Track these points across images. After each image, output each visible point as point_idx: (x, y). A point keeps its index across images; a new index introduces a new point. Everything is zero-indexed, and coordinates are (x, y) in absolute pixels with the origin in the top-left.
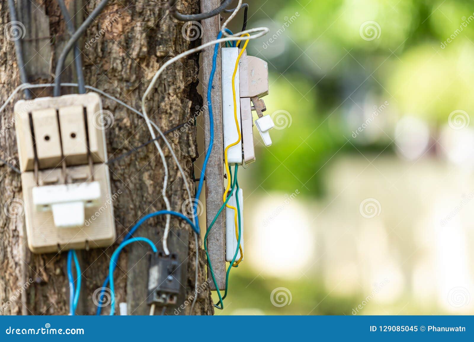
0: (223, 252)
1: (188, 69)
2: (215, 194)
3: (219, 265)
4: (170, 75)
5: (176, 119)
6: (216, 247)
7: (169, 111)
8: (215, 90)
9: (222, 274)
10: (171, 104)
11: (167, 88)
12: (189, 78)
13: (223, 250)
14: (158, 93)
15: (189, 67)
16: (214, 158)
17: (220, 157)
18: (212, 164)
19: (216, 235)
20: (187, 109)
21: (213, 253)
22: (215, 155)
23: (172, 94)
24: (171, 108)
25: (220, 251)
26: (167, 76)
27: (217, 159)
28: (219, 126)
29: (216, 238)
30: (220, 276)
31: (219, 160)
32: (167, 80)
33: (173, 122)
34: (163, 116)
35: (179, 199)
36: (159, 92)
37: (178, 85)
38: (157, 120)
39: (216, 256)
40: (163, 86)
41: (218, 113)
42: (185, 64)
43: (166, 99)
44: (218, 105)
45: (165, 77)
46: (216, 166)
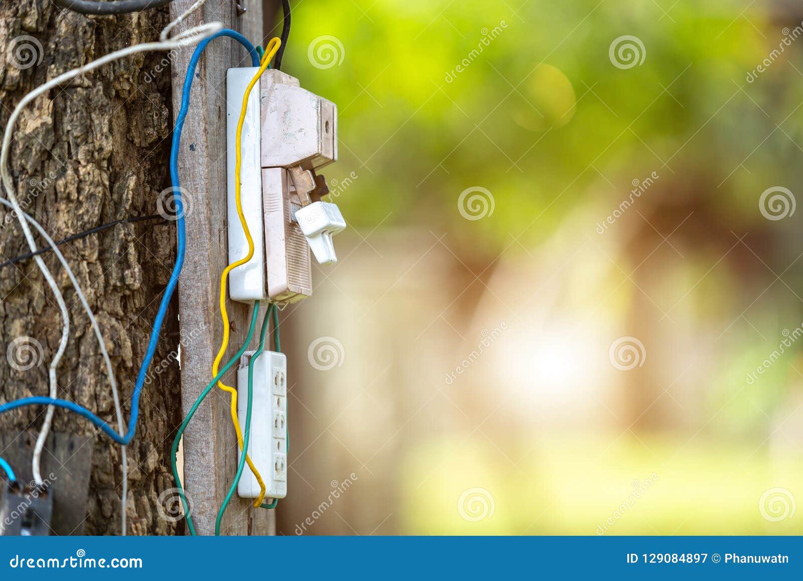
0: (214, 478)
1: (149, 112)
2: (198, 363)
3: (206, 505)
4: (76, 124)
5: (91, 212)
6: (199, 469)
7: (74, 196)
8: (196, 152)
9: (212, 523)
10: (80, 181)
11: (73, 151)
12: (150, 131)
13: (214, 476)
14: (54, 160)
15: (149, 109)
16: (196, 290)
17: (206, 289)
18: (191, 302)
19: (199, 445)
20: (126, 191)
21: (195, 481)
22: (196, 285)
23: (83, 163)
24: (79, 190)
25: (207, 476)
26: (72, 126)
27: (200, 292)
28: (205, 225)
29: (199, 450)
30: (208, 527)
31: (205, 293)
32: (73, 134)
33: (86, 218)
34: (63, 207)
35: (89, 373)
36: (56, 158)
37: (97, 144)
38: (51, 214)
39: (200, 487)
40: (66, 146)
41: (203, 200)
42: (143, 101)
43: (70, 172)
44: (203, 183)
45: (69, 128)
46: (200, 307)
